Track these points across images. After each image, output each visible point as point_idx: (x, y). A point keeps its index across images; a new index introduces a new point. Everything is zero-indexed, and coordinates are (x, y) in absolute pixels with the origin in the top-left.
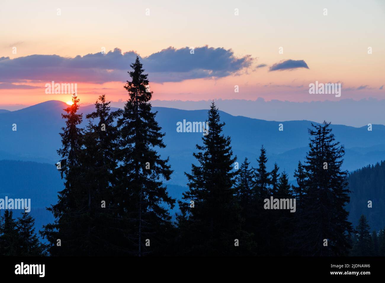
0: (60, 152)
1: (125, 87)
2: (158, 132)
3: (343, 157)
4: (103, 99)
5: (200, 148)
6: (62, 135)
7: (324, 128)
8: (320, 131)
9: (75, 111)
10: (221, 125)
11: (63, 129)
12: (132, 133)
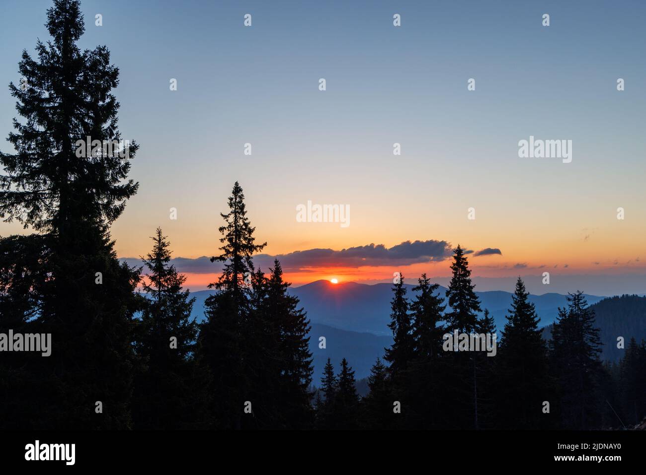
0: (392, 316)
1: (451, 267)
2: (477, 300)
3: (595, 318)
4: (424, 276)
5: (511, 312)
6: (392, 303)
7: (578, 296)
8: (575, 298)
9: (401, 286)
10: (526, 295)
11: (393, 299)
12: (456, 302)
